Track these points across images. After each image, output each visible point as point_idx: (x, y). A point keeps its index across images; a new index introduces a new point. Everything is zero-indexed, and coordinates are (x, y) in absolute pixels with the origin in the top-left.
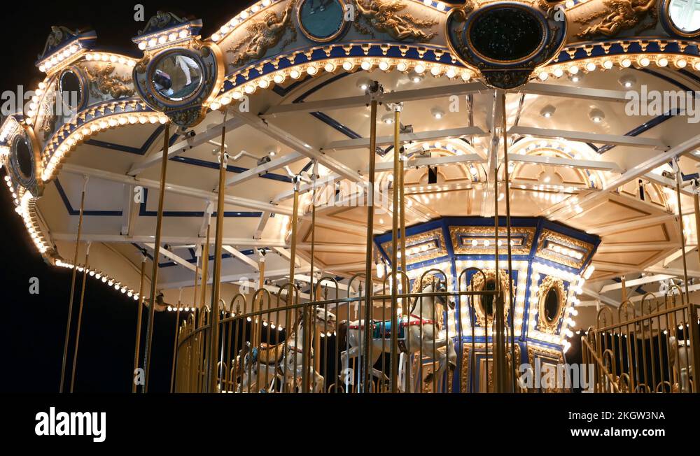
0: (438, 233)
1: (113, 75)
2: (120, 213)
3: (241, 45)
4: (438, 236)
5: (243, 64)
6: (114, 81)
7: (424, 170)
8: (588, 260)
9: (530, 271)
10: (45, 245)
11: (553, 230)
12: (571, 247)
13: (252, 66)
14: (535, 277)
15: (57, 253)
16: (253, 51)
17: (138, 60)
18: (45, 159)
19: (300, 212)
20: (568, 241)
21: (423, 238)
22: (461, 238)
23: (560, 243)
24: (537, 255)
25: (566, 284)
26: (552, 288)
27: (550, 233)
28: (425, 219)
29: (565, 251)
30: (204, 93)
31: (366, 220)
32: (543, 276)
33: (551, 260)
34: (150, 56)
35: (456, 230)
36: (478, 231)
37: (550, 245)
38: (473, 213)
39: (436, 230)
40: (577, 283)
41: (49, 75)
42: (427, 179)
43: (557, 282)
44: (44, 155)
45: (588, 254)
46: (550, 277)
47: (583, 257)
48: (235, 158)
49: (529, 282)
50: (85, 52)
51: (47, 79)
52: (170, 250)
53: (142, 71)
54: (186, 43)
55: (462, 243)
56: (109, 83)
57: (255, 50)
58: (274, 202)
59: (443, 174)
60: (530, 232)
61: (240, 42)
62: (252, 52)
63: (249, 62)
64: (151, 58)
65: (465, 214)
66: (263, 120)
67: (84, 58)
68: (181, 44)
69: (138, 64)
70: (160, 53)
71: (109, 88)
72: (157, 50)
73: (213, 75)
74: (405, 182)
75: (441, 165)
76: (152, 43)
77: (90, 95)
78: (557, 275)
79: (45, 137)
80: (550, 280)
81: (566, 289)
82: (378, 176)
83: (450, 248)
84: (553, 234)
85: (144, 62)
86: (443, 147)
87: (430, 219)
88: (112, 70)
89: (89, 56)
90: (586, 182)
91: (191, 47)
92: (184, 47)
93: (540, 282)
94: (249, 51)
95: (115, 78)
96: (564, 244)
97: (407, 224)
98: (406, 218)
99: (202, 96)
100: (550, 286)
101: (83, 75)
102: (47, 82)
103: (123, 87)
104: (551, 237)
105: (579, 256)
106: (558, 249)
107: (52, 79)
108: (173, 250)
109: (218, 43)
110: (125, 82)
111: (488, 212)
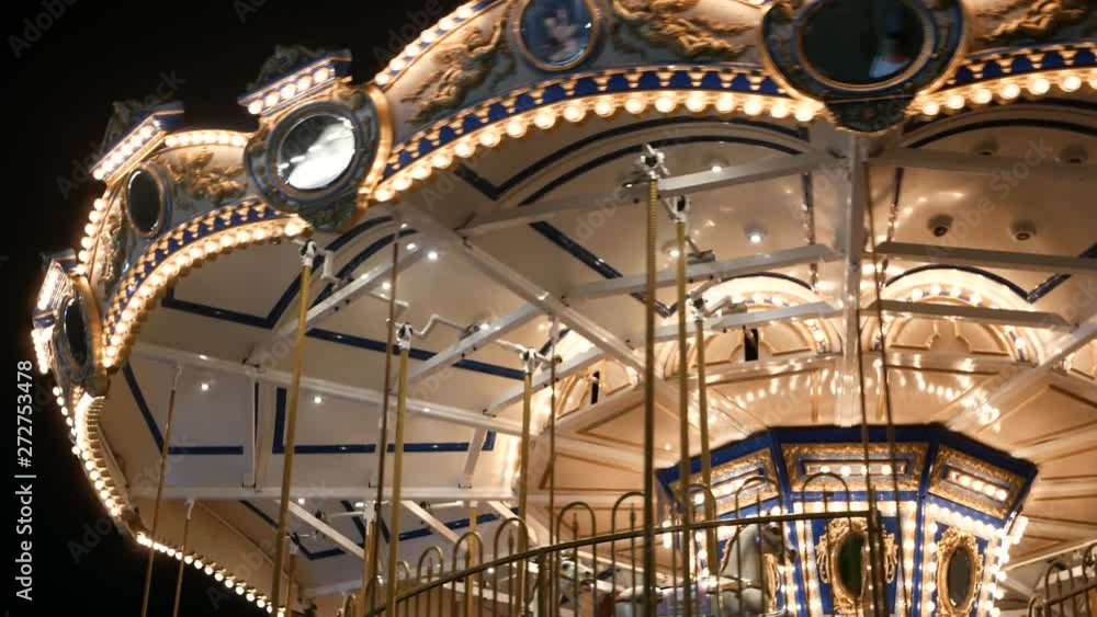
0: (764, 457)
1: (210, 166)
2: (238, 450)
3: (426, 87)
4: (763, 462)
5: (427, 120)
6: (213, 175)
7: (737, 337)
8: (1015, 504)
9: (920, 519)
10: (118, 502)
11: (958, 449)
12: (988, 479)
13: (442, 123)
14: (930, 529)
15: (139, 520)
16: (445, 95)
17: (250, 135)
18: (107, 330)
19: (534, 429)
20: (982, 469)
21: (738, 468)
22: (802, 464)
23: (969, 471)
24: (932, 490)
25: (982, 543)
26: (959, 548)
27: (951, 453)
28: (740, 435)
29: (978, 486)
30: (361, 170)
31: (640, 438)
32: (943, 527)
33: (956, 500)
34: (269, 122)
35: (793, 451)
36: (829, 451)
37: (953, 475)
38: (822, 420)
39: (760, 452)
40: (999, 543)
41: (111, 184)
42: (742, 352)
43: (966, 538)
44: (106, 323)
45: (1016, 494)
46: (955, 530)
47: (1008, 499)
48: (422, 333)
49: (919, 537)
50: (166, 135)
51: (107, 194)
52: (325, 521)
53: (259, 152)
54: (327, 92)
55: (804, 471)
56: (204, 180)
57: (448, 94)
58: (490, 411)
59: (768, 344)
60: (918, 450)
61: (423, 83)
62: (443, 98)
63: (439, 115)
64: (272, 127)
65: (807, 422)
66: (465, 238)
67: (163, 145)
68: (319, 94)
69: (251, 141)
70: (284, 117)
71: (204, 187)
72: (280, 113)
73: (373, 138)
74: (707, 359)
75: (765, 324)
76: (272, 100)
77: (175, 206)
78: (965, 526)
79: (106, 292)
80: (955, 534)
81: (981, 551)
82: (660, 352)
83: (784, 483)
84: (957, 456)
85: (259, 135)
86: (766, 301)
87: (748, 434)
88: (209, 157)
89: (171, 141)
90: (1010, 352)
91: (336, 97)
92: (326, 99)
93: (938, 538)
94: (438, 96)
95: (214, 171)
96: (976, 474)
97: (713, 445)
98: (710, 433)
99: (359, 174)
100: (955, 545)
101: (163, 174)
102: (109, 198)
103: (226, 184)
104: (952, 458)
105: (1002, 495)
106: (965, 481)
107: (114, 194)
108: (330, 520)
109: (384, 89)
110: (230, 176)
111: (847, 418)
